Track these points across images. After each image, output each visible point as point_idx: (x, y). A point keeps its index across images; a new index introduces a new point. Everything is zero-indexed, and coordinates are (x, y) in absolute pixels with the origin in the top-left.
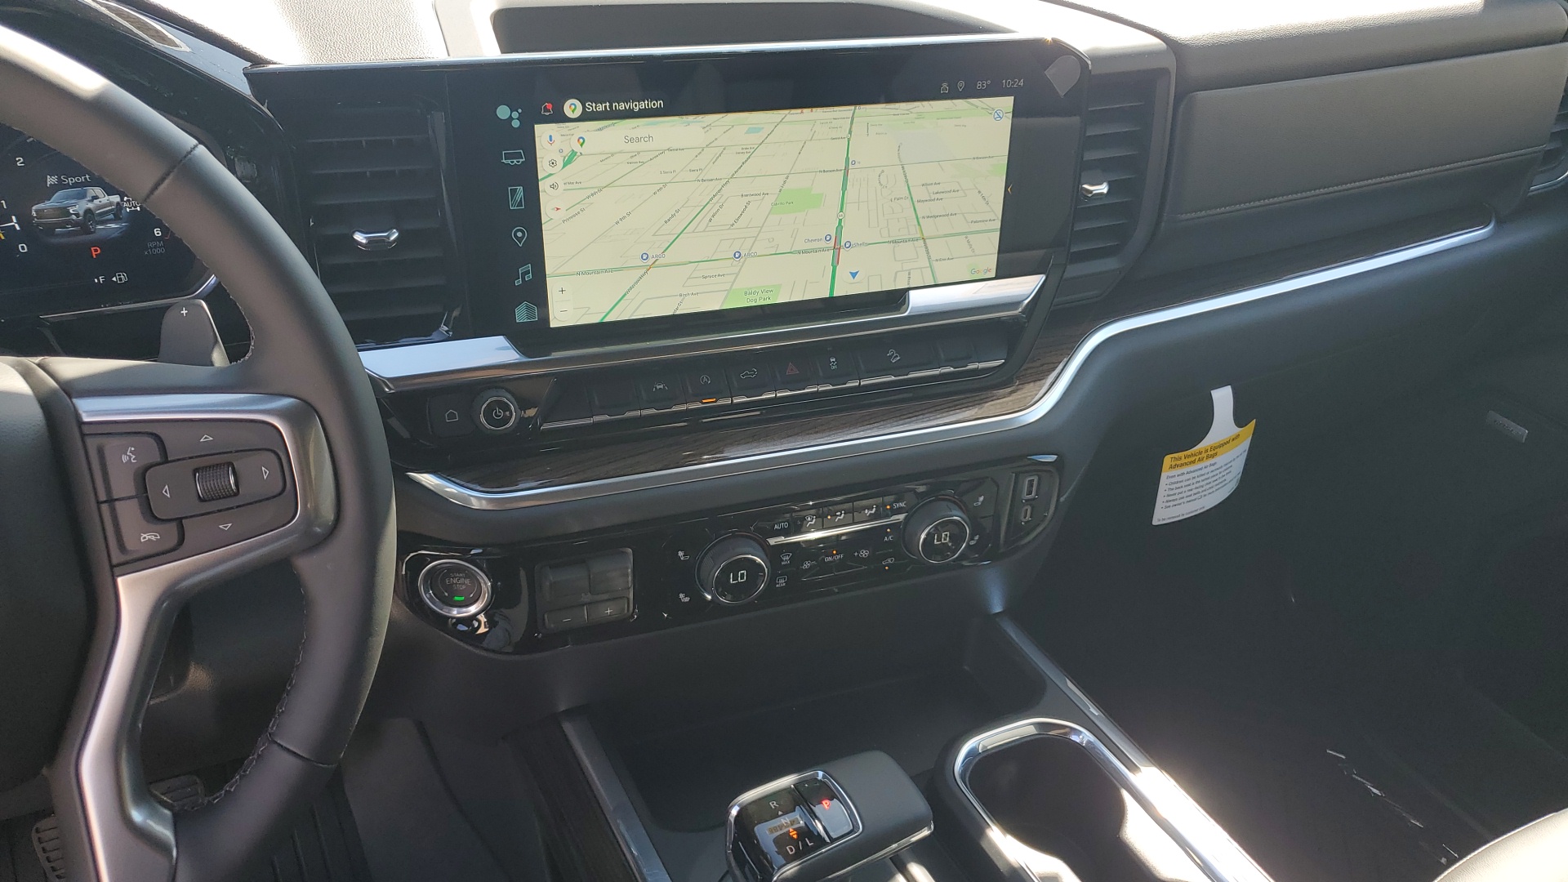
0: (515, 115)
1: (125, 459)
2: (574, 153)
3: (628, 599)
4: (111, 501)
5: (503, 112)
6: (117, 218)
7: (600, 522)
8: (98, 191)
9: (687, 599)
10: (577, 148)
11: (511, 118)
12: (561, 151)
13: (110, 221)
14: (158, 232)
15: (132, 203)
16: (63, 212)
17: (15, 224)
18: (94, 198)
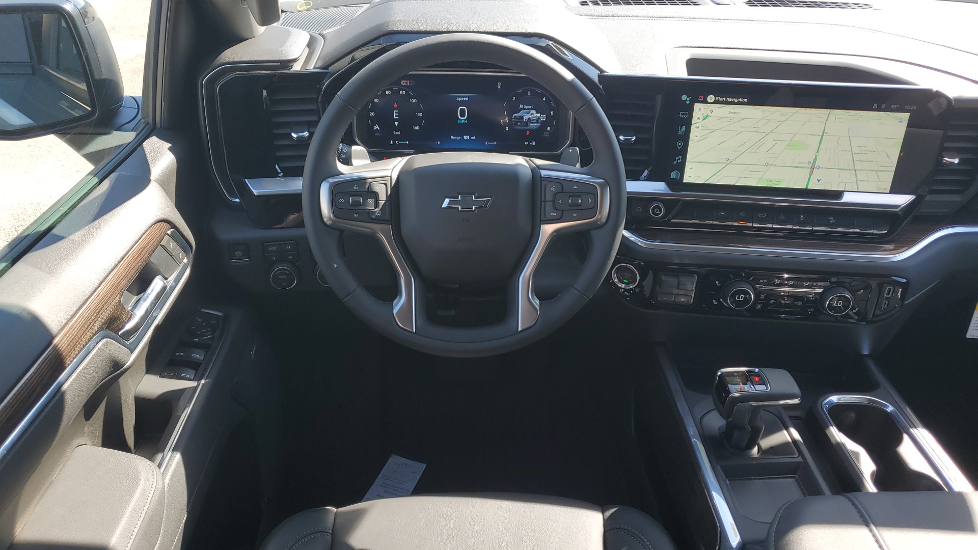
0: (688, 99)
1: (552, 189)
3: (691, 297)
4: (545, 201)
5: (684, 97)
6: (537, 122)
7: (686, 261)
8: (534, 112)
9: (716, 303)
10: (709, 114)
11: (687, 100)
12: (703, 114)
13: (535, 123)
14: (549, 129)
15: (543, 118)
16: (522, 118)
17: (507, 120)
18: (533, 114)
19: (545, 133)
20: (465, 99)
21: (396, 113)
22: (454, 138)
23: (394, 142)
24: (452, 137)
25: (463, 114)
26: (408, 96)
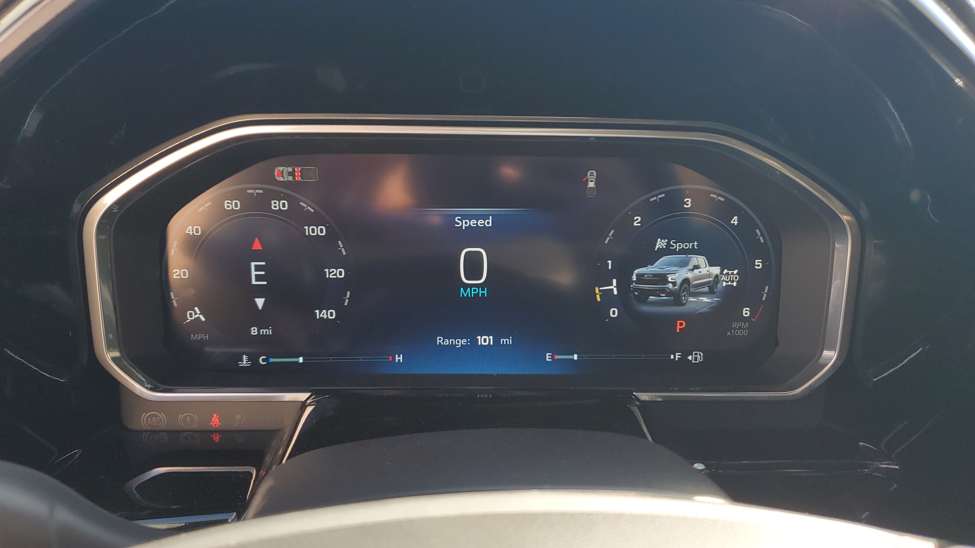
13: (703, 294)
14: (746, 312)
15: (730, 278)
16: (662, 278)
17: (614, 287)
18: (697, 267)
19: (736, 325)
20: (480, 222)
21: (258, 268)
22: (447, 342)
23: (253, 358)
24: (439, 340)
25: (474, 269)
26: (298, 216)
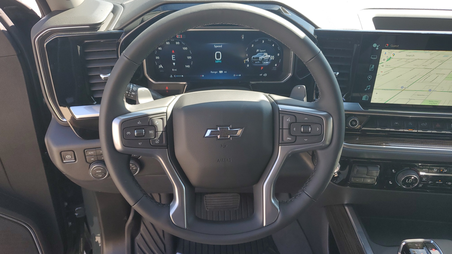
0: (378, 46)
1: (287, 120)
2: (391, 58)
3: (375, 179)
4: (283, 129)
5: (375, 45)
6: (268, 61)
7: (373, 157)
8: (266, 54)
9: (391, 183)
10: (392, 56)
11: (376, 47)
12: (387, 57)
13: (267, 61)
14: (276, 65)
15: (272, 58)
16: (258, 58)
17: (248, 60)
18: (265, 55)
19: (274, 68)
20: (219, 46)
21: (173, 56)
22: (213, 72)
23: (173, 76)
24: (211, 72)
25: (218, 57)
26: (181, 45)
